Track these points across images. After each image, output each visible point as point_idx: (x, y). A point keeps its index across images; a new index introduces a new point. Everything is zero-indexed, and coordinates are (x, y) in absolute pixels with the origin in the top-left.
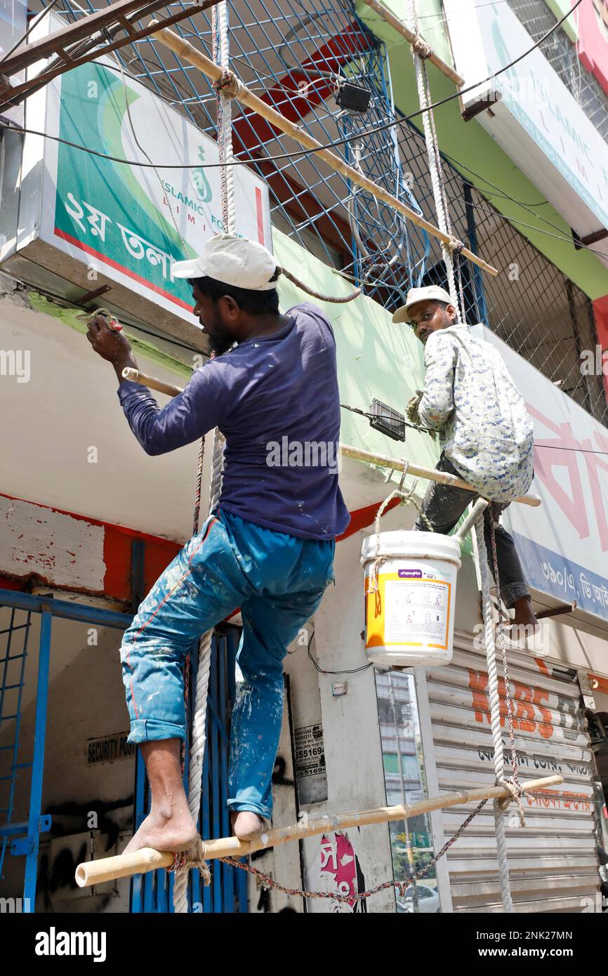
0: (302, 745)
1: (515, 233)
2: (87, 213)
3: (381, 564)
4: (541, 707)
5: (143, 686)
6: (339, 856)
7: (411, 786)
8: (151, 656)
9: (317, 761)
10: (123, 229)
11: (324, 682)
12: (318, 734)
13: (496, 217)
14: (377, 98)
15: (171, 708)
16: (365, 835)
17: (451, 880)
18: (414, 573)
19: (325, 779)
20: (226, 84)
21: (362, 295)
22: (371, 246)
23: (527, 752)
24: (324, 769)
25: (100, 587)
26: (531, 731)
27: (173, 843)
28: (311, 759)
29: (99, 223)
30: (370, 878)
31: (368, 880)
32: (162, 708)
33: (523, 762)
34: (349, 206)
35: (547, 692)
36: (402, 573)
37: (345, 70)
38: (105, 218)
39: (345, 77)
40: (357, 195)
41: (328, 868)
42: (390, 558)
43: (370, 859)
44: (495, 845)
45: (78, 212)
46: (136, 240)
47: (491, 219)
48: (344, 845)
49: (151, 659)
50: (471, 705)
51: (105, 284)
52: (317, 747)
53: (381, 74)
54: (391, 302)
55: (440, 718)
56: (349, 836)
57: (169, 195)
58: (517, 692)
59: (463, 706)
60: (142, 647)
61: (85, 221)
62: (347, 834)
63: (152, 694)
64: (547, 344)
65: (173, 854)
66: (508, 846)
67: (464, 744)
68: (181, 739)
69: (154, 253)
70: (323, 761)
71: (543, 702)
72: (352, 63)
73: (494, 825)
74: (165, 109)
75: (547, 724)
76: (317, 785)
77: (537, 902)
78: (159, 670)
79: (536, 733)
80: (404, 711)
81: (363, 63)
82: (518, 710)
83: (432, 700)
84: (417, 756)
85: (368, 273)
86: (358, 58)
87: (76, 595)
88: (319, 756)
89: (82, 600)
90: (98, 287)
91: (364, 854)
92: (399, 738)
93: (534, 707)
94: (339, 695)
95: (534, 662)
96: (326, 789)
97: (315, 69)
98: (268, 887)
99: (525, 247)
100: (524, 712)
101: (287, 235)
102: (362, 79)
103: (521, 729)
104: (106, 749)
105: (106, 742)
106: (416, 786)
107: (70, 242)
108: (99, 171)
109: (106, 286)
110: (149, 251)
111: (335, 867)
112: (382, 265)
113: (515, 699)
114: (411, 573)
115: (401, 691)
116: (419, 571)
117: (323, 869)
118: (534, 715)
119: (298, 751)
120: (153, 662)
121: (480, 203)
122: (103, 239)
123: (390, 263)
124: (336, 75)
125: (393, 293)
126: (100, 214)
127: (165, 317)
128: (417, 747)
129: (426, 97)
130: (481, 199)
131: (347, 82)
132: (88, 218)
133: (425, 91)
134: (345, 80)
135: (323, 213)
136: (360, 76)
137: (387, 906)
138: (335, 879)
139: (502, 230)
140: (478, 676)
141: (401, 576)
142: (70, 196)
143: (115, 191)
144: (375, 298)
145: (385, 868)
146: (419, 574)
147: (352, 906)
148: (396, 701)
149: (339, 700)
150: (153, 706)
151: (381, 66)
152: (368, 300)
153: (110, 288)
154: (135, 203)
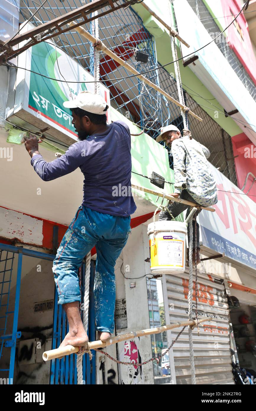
0: (118, 307)
1: (202, 110)
2: (41, 100)
3: (156, 234)
4: (210, 294)
5: (62, 282)
6: (132, 350)
7: (156, 324)
8: (64, 269)
9: (123, 313)
10: (54, 106)
11: (127, 282)
12: (124, 302)
13: (195, 104)
14: (150, 57)
15: (74, 290)
16: (142, 342)
17: (175, 360)
18: (169, 238)
19: (126, 320)
20: (97, 45)
21: (144, 133)
22: (148, 114)
23: (204, 311)
24: (126, 316)
25: (41, 244)
26: (206, 303)
27: (79, 343)
28: (121, 312)
29: (45, 104)
30: (143, 358)
31: (143, 359)
32: (70, 290)
33: (202, 314)
34: (140, 99)
35: (212, 288)
36: (165, 238)
37: (139, 46)
38: (47, 101)
39: (138, 49)
40: (143, 94)
41: (127, 354)
42: (160, 232)
43: (144, 351)
44: (189, 347)
45: (37, 99)
46: (59, 110)
47: (193, 105)
48: (133, 345)
49: (64, 270)
50: (183, 292)
51: (47, 127)
52: (123, 307)
53: (152, 48)
54: (154, 136)
55: (171, 297)
56: (135, 342)
57: (72, 93)
58: (200, 288)
59: (180, 292)
60: (60, 266)
61: (40, 102)
62: (135, 341)
63: (65, 284)
64: (213, 153)
65: (79, 347)
66: (193, 347)
67: (180, 307)
68: (79, 301)
69: (66, 116)
70: (126, 313)
71: (210, 291)
72: (141, 43)
73: (188, 339)
74: (71, 60)
75: (212, 300)
76: (123, 322)
77: (207, 369)
78: (68, 275)
79: (208, 304)
80: (155, 294)
81: (145, 44)
82: (201, 295)
83: (168, 290)
84: (159, 312)
85: (146, 125)
86: (144, 42)
87: (32, 247)
88: (124, 311)
89: (34, 249)
90: (44, 128)
91: (141, 349)
92: (152, 305)
93: (207, 293)
94: (132, 288)
95: (207, 276)
96: (127, 324)
97: (127, 46)
98: (104, 361)
99: (206, 116)
100: (203, 295)
101: (116, 109)
102: (145, 50)
103: (202, 302)
104: (41, 307)
105: (41, 304)
106: (158, 324)
107: (35, 111)
108: (45, 83)
109: (47, 128)
110: (64, 115)
111: (130, 354)
112: (152, 122)
113: (200, 290)
114: (168, 238)
115: (154, 287)
116: (171, 236)
117: (125, 355)
118: (207, 296)
119: (116, 309)
120: (65, 271)
121: (189, 98)
122: (47, 110)
123: (155, 121)
124: (135, 48)
125: (155, 133)
126: (46, 100)
127: (70, 140)
128: (159, 308)
129: (175, 52)
130: (189, 97)
131: (139, 51)
132: (41, 101)
133: (175, 49)
134: (139, 50)
135: (129, 101)
136: (144, 49)
137: (150, 369)
138: (130, 359)
139: (197, 109)
140: (186, 281)
141: (164, 239)
142: (35, 93)
143: (51, 92)
144: (149, 134)
145: (149, 355)
146: (171, 237)
147: (136, 369)
148: (151, 290)
149: (132, 289)
150: (66, 289)
151: (152, 45)
152: (146, 135)
153: (49, 129)
154: (59, 96)
